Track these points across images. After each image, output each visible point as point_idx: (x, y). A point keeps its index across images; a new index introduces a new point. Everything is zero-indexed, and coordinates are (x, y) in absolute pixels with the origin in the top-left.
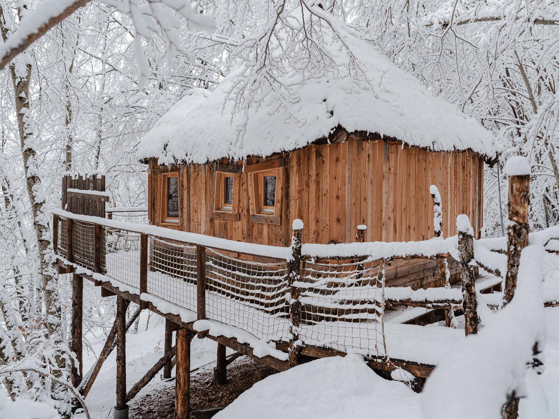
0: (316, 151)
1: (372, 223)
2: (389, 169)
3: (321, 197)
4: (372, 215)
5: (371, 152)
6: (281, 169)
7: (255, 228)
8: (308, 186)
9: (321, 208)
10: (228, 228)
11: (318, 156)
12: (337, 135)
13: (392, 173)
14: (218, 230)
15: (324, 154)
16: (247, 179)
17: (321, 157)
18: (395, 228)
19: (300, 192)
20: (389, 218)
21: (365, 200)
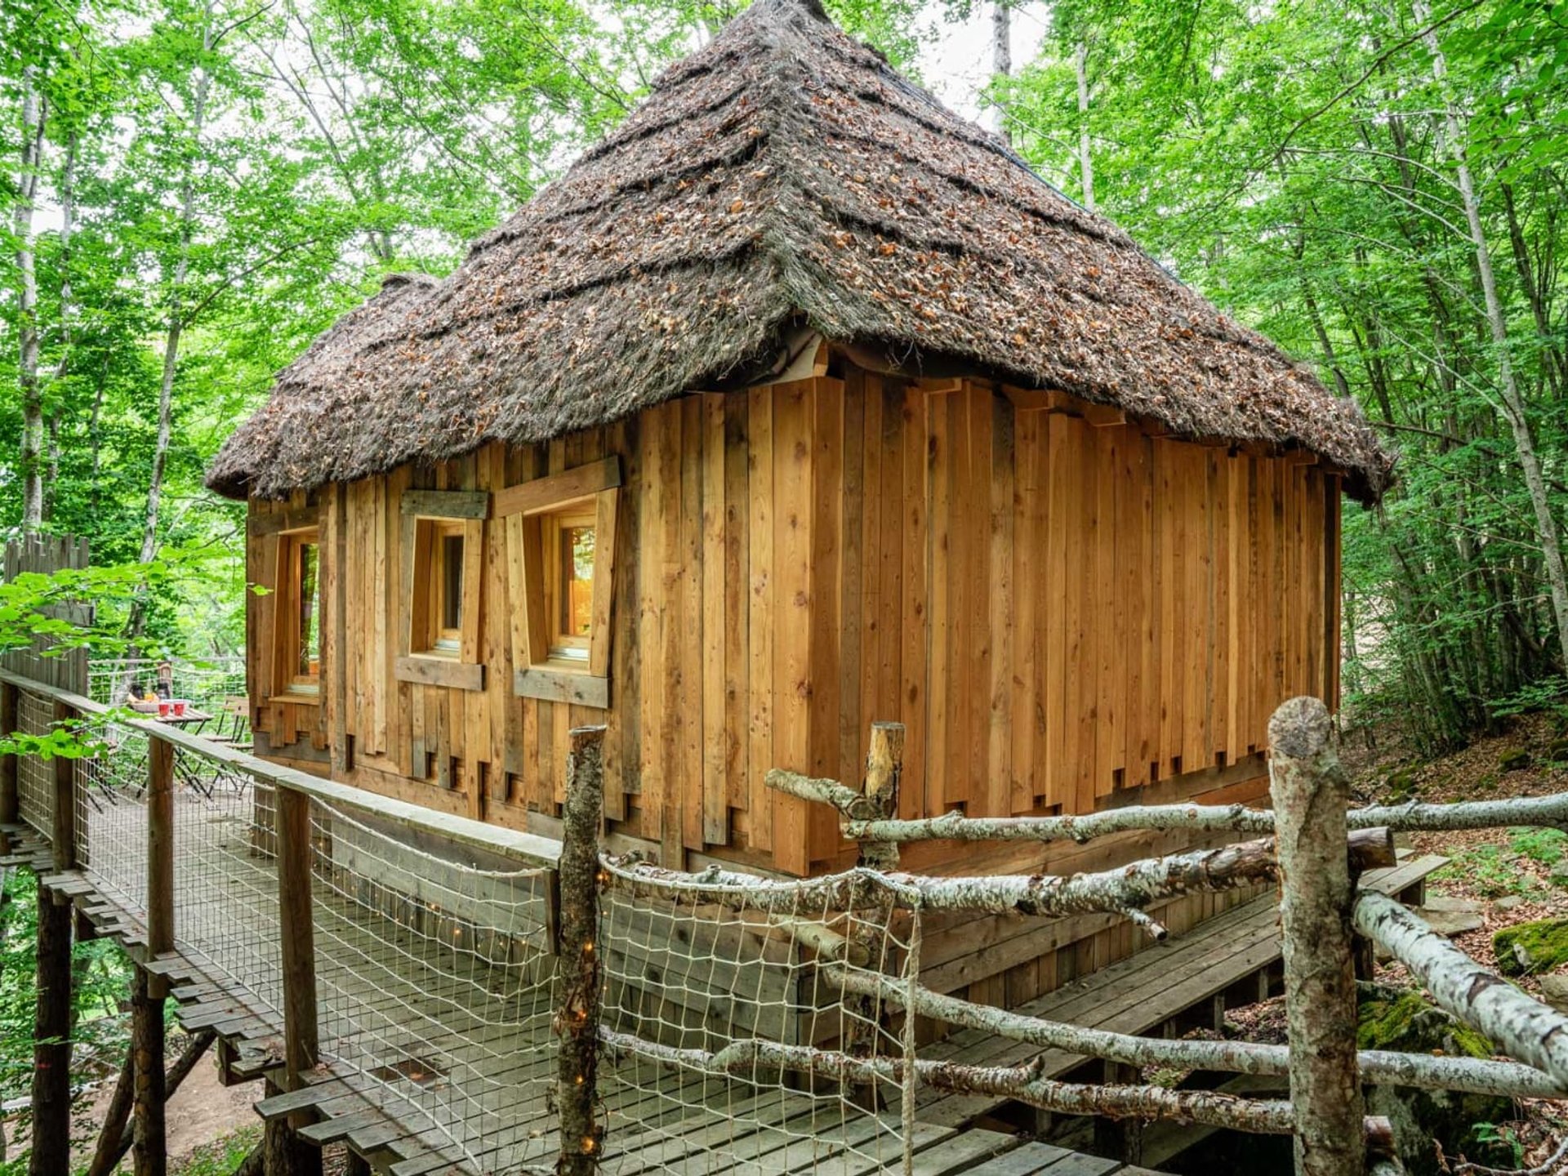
0: (727, 424)
1: (948, 700)
2: (1017, 499)
3: (743, 597)
4: (948, 669)
5: (941, 430)
6: (610, 497)
7: (530, 718)
8: (699, 556)
9: (743, 642)
10: (453, 717)
11: (735, 439)
12: (786, 347)
13: (1028, 514)
14: (421, 723)
15: (752, 431)
16: (505, 538)
17: (744, 445)
18: (1040, 719)
19: (673, 582)
20: (1016, 680)
21: (919, 611)
